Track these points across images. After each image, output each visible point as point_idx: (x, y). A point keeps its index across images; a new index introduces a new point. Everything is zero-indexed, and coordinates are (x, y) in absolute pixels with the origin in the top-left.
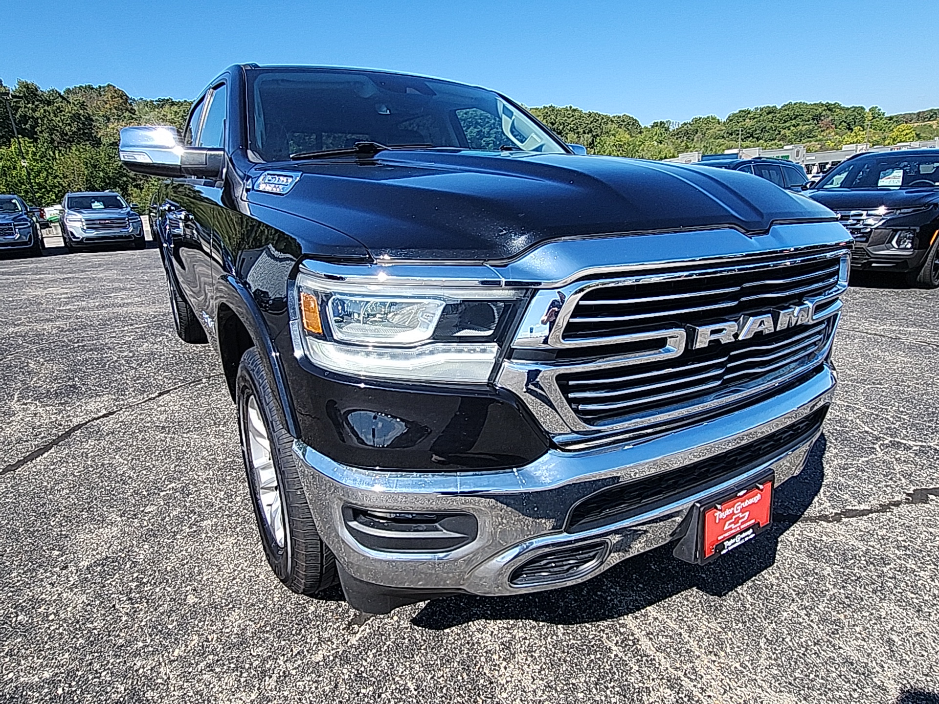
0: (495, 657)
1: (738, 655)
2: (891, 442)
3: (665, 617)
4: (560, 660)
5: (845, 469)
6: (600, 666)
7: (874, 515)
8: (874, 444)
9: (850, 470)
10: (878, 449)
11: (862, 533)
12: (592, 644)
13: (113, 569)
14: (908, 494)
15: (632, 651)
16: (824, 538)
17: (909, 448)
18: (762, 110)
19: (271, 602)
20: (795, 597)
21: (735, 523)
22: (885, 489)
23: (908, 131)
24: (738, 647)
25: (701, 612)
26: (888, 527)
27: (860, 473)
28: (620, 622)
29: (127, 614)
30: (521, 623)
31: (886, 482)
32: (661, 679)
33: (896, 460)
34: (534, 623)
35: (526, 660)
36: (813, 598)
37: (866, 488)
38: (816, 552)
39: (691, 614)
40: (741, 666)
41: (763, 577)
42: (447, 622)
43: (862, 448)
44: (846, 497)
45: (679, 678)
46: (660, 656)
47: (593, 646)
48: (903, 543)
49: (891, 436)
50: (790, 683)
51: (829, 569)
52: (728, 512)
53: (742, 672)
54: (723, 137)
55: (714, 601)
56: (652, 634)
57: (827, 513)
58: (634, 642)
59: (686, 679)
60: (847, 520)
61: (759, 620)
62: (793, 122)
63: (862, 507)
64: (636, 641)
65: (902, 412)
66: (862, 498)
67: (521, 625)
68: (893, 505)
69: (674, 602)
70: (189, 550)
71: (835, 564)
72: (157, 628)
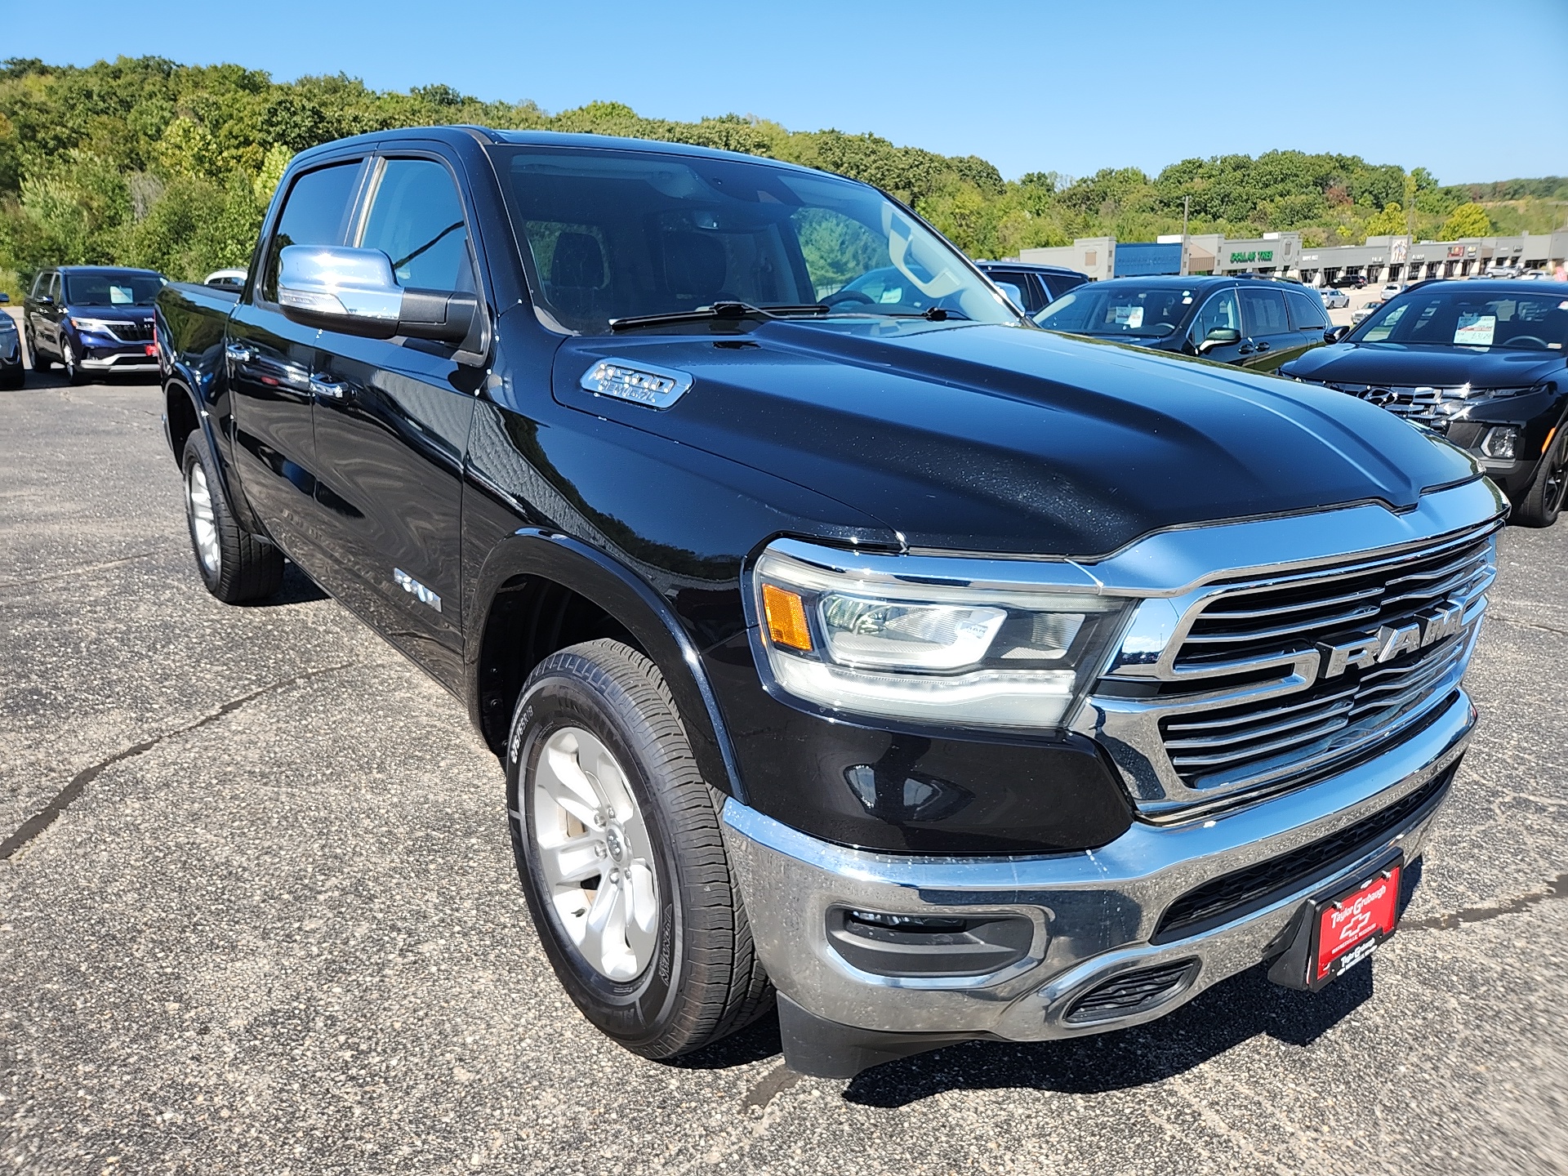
0: (991, 1145)
1: (1347, 1129)
2: (1514, 798)
3: (1230, 1078)
4: (1091, 1147)
5: (1453, 844)
6: (1153, 1153)
7: (1505, 917)
8: (1490, 802)
9: (1462, 845)
10: (1497, 811)
11: (1493, 945)
12: (1132, 1121)
13: (295, 1029)
14: (1550, 884)
15: (1195, 1130)
16: (1440, 954)
17: (1541, 809)
18: (1224, 161)
19: (601, 1075)
20: (1412, 1042)
21: (1353, 928)
22: (1516, 875)
23: (1478, 217)
24: (1346, 1118)
25: (1281, 1069)
26: (1528, 935)
27: (1476, 851)
28: (1165, 1087)
29: (360, 1103)
30: (1016, 1095)
31: (1517, 864)
32: (1246, 1168)
33: (1527, 828)
34: (1036, 1094)
35: (1041, 1147)
36: (1437, 1044)
37: (1488, 875)
38: (1433, 976)
39: (1267, 1074)
40: (1355, 1144)
41: (1361, 1015)
42: (900, 1095)
43: (1474, 810)
44: (1461, 889)
45: (1271, 1165)
46: (1237, 1136)
47: (1134, 1124)
48: (1553, 959)
49: (1515, 789)
50: (1427, 1165)
51: (1453, 1000)
52: (1347, 912)
53: (1358, 1153)
54: (1152, 209)
55: (1297, 1053)
56: (1217, 1104)
57: (1438, 915)
58: (1194, 1117)
59: (1282, 1166)
60: (1468, 924)
61: (1367, 1078)
62: (1280, 187)
63: (1489, 904)
64: (1197, 1115)
65: (1525, 749)
66: (1485, 890)
67: (1017, 1097)
68: (1531, 900)
69: (1239, 1055)
70: (419, 994)
71: (1461, 993)
72: (422, 1121)
